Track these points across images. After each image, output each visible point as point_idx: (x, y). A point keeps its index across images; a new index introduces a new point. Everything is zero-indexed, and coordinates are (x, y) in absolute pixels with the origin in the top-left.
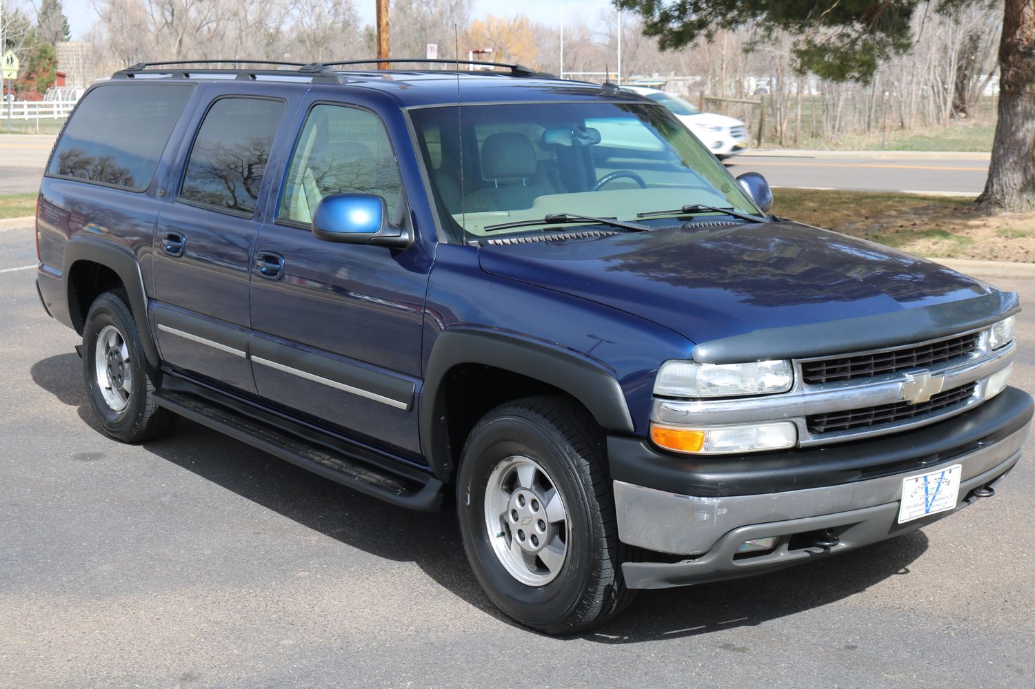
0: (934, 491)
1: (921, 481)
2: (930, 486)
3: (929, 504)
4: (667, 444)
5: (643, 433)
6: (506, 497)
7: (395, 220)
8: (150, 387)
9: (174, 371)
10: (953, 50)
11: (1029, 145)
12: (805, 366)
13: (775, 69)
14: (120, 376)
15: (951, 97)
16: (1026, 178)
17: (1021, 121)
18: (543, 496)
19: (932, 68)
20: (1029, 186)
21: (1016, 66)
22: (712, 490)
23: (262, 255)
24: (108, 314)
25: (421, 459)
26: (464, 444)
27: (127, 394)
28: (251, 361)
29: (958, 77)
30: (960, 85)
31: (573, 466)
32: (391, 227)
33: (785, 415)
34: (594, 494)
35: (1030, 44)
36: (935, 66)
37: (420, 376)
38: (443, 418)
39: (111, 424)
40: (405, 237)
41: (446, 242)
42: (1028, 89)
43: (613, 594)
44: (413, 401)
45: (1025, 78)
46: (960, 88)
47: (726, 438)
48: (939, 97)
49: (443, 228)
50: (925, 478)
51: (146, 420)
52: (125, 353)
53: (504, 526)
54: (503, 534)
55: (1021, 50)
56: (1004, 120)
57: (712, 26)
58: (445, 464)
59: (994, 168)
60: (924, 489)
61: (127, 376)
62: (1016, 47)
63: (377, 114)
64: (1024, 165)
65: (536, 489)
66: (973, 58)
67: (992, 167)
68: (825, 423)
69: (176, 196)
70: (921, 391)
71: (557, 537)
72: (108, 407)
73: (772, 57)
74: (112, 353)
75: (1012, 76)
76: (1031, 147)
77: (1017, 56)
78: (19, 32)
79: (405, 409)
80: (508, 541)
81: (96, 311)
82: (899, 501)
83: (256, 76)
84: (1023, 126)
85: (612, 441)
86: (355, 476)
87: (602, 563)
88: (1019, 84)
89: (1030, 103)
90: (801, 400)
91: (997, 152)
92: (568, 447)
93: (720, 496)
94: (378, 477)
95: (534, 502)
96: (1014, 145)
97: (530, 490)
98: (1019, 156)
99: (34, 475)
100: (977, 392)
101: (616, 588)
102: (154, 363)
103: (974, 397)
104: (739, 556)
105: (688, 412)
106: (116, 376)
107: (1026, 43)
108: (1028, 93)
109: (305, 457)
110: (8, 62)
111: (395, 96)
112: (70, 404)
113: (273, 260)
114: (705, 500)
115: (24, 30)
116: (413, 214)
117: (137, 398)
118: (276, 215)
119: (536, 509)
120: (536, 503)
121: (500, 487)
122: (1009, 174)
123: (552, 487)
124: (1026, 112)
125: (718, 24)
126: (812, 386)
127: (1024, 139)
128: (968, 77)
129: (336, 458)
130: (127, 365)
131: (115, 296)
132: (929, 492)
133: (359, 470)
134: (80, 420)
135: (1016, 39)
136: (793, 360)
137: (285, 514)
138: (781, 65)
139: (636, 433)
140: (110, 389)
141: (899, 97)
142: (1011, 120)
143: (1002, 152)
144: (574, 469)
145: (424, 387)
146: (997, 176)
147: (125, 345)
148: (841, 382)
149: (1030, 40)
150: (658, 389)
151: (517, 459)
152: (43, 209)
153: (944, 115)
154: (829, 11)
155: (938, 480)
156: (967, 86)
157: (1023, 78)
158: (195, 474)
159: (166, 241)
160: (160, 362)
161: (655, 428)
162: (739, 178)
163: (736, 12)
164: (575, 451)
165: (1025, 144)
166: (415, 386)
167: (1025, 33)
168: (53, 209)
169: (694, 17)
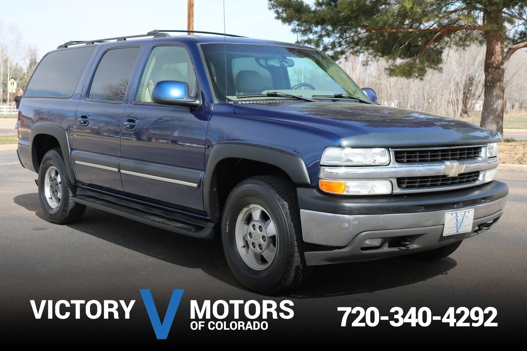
0: (461, 221)
1: (454, 215)
2: (459, 218)
3: (458, 228)
4: (327, 190)
5: (315, 185)
6: (246, 227)
7: (193, 94)
8: (71, 194)
9: (83, 185)
10: (461, 84)
11: (499, 111)
12: (396, 153)
13: (377, 89)
14: (56, 191)
15: (461, 106)
16: (498, 127)
17: (495, 99)
18: (265, 224)
19: (451, 93)
20: (500, 130)
21: (492, 74)
22: (350, 212)
23: (127, 119)
24: (52, 160)
25: (204, 213)
26: (225, 202)
27: (59, 199)
28: (121, 173)
29: (464, 97)
30: (464, 101)
31: (280, 205)
32: (191, 97)
33: (386, 176)
34: (290, 219)
35: (498, 63)
36: (453, 92)
37: (204, 169)
38: (215, 189)
39: (51, 215)
40: (197, 102)
41: (218, 103)
42: (498, 84)
43: (300, 271)
44: (200, 183)
45: (497, 79)
46: (465, 103)
47: (356, 187)
48: (455, 107)
49: (216, 97)
50: (456, 213)
51: (68, 211)
52: (59, 179)
53: (245, 242)
54: (244, 246)
55: (495, 66)
56: (487, 99)
57: (348, 54)
58: (216, 214)
59: (483, 122)
60: (456, 219)
61: (59, 191)
62: (492, 65)
63: (185, 47)
64: (497, 120)
65: (261, 221)
66: (471, 88)
67: (482, 122)
68: (406, 183)
69: (86, 97)
70: (453, 170)
71: (272, 244)
72: (50, 207)
73: (376, 84)
74: (53, 180)
75: (490, 78)
76: (500, 112)
77: (493, 69)
78: (18, 74)
79: (196, 187)
80: (247, 250)
81: (45, 159)
82: (444, 225)
83: (126, 39)
84: (496, 102)
85: (299, 190)
86: (171, 225)
87: (294, 254)
88: (494, 82)
89: (499, 91)
90: (394, 170)
91: (484, 114)
92: (277, 196)
93: (354, 215)
94: (183, 225)
95: (260, 227)
96: (492, 111)
97: (258, 221)
98: (494, 116)
99: (12, 235)
100: (481, 178)
101: (301, 268)
102: (73, 182)
103: (479, 180)
104: (363, 249)
105: (337, 173)
106: (54, 191)
107: (497, 63)
108: (498, 86)
109: (146, 218)
110: (11, 84)
111: (194, 39)
112: (32, 210)
113: (133, 121)
114: (347, 216)
115: (20, 73)
116: (202, 93)
117: (64, 201)
118: (134, 100)
119: (261, 231)
120: (261, 228)
121: (243, 223)
122: (490, 125)
123: (270, 218)
124: (498, 95)
125: (350, 53)
126: (400, 163)
127: (497, 108)
128: (468, 98)
129: (161, 218)
130: (60, 185)
131: (55, 151)
132: (458, 222)
133: (173, 222)
134: (36, 216)
135: (492, 61)
136: (390, 149)
137: (136, 251)
138: (380, 88)
139: (312, 185)
140: (51, 198)
141: (436, 105)
142: (491, 99)
143: (486, 114)
144: (280, 206)
145: (206, 175)
146: (484, 126)
147: (59, 175)
148: (414, 163)
149: (499, 62)
150: (323, 162)
151: (252, 206)
152: (22, 122)
153: (457, 115)
154: (403, 46)
155: (463, 216)
156: (468, 102)
157: (496, 79)
158: (91, 236)
159: (80, 119)
160: (76, 181)
161: (321, 182)
162: (362, 89)
163: (359, 47)
164: (281, 198)
165: (497, 110)
166: (201, 174)
167: (497, 58)
168: (28, 119)
169: (339, 49)
